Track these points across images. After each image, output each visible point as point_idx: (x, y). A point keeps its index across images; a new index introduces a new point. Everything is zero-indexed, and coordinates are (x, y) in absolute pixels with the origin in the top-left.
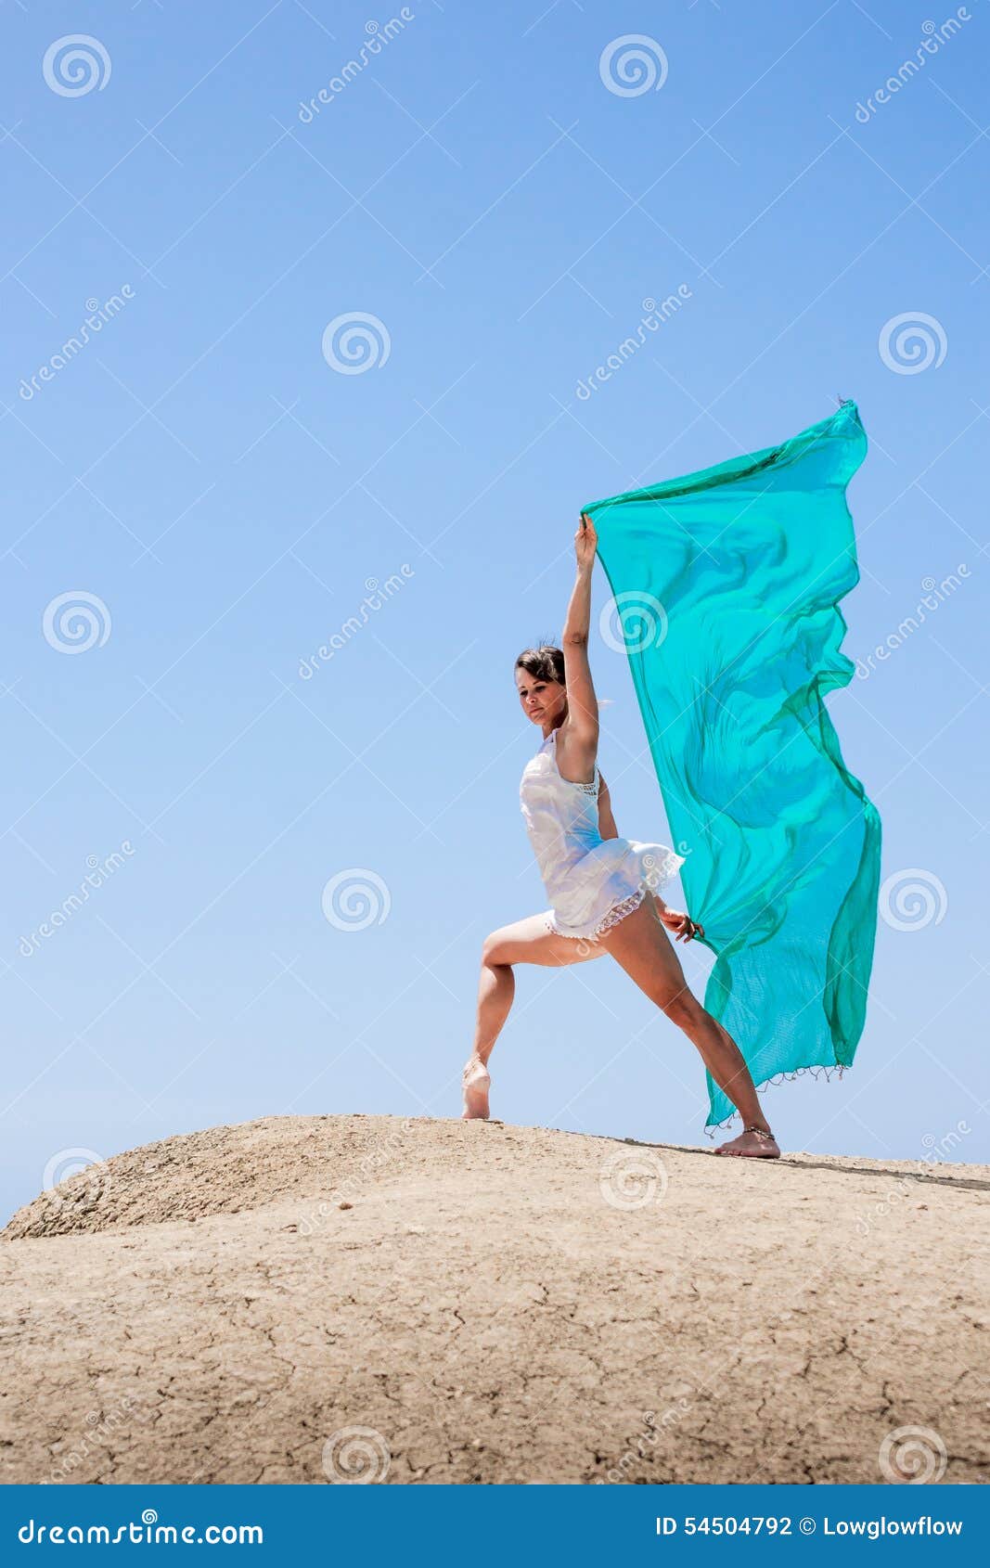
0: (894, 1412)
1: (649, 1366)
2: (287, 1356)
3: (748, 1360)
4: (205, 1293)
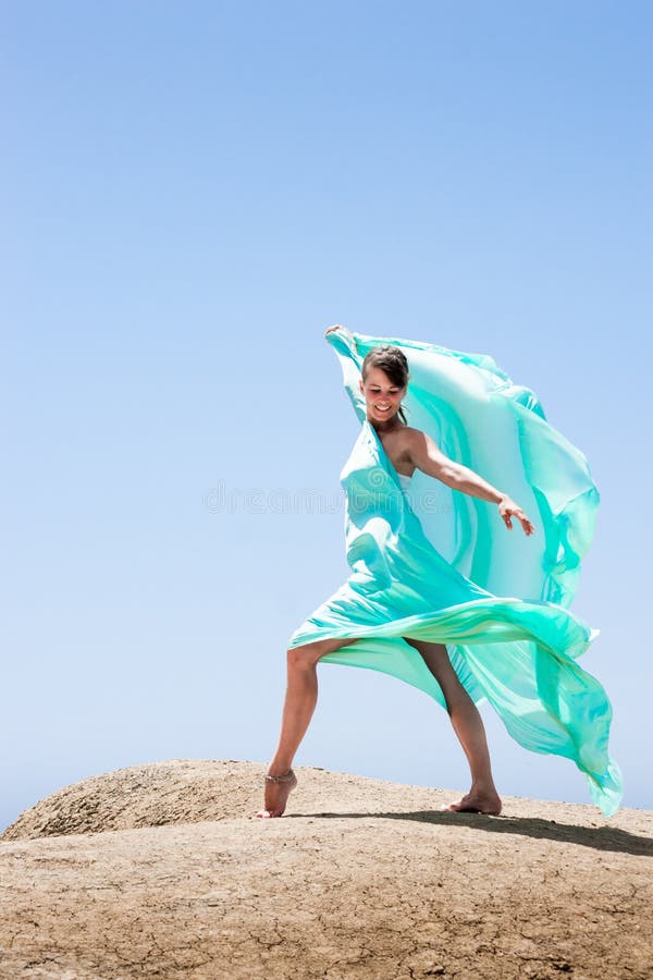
0: (577, 895)
1: (486, 877)
2: (346, 870)
3: (522, 877)
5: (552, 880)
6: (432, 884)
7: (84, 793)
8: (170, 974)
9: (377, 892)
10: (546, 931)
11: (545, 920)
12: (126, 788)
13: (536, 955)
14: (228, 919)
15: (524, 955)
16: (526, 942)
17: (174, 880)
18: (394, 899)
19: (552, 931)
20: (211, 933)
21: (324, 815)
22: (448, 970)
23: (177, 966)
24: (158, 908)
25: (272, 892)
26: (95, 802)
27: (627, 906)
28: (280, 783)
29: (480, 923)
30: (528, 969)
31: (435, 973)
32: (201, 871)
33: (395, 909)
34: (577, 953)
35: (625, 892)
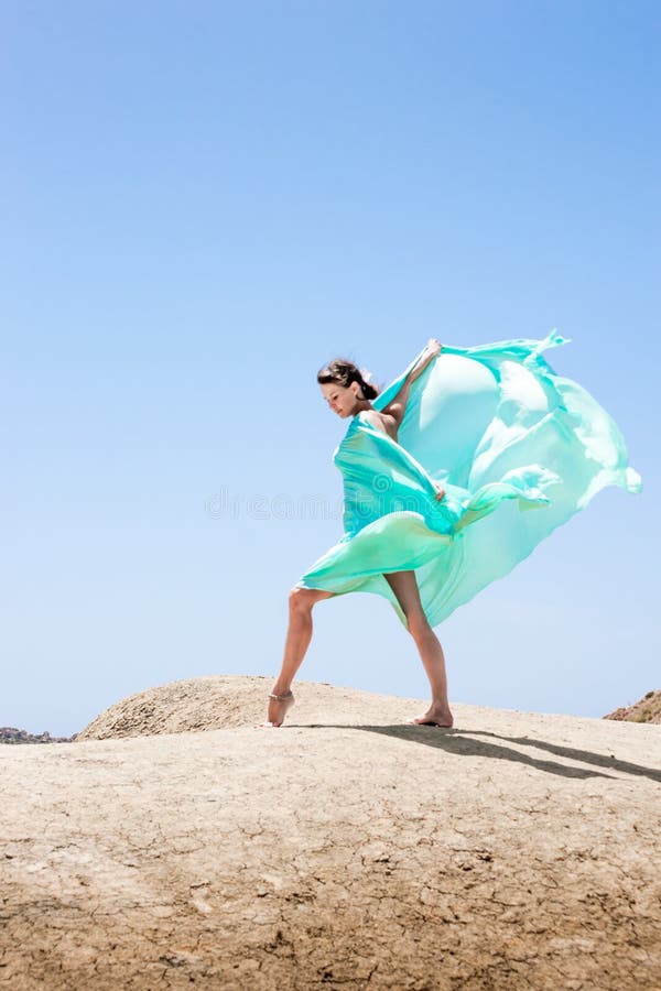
5: (484, 784)
6: (388, 786)
7: (145, 701)
8: (169, 858)
9: (343, 792)
10: (475, 827)
11: (475, 818)
12: (176, 697)
13: (465, 847)
14: (223, 812)
15: (455, 847)
16: (459, 836)
17: (184, 779)
18: (355, 798)
19: (480, 828)
20: (207, 824)
21: (313, 726)
22: (393, 859)
23: (175, 851)
24: (167, 802)
25: (260, 790)
26: (152, 707)
27: (543, 807)
28: (280, 701)
29: (422, 819)
30: (457, 859)
31: (382, 861)
32: (207, 772)
33: (356, 806)
34: (498, 846)
35: (542, 795)
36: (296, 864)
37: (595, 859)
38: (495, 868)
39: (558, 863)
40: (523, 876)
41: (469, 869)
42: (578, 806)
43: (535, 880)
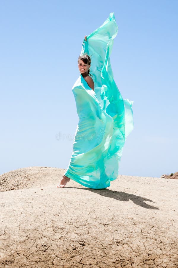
0: (97, 219)
2: (35, 210)
3: (83, 212)
4: (25, 201)
5: (91, 214)
6: (56, 215)
10: (82, 231)
11: (84, 227)
13: (76, 240)
15: (73, 240)
16: (76, 235)
18: (42, 220)
19: (84, 231)
22: (48, 245)
25: (10, 216)
27: (110, 222)
29: (64, 228)
30: (72, 245)
31: (44, 246)
33: (42, 223)
34: (89, 239)
35: (111, 218)
36: (12, 247)
37: (123, 244)
38: (85, 249)
39: (109, 246)
40: (94, 252)
41: (75, 249)
42: (123, 222)
43: (99, 253)
